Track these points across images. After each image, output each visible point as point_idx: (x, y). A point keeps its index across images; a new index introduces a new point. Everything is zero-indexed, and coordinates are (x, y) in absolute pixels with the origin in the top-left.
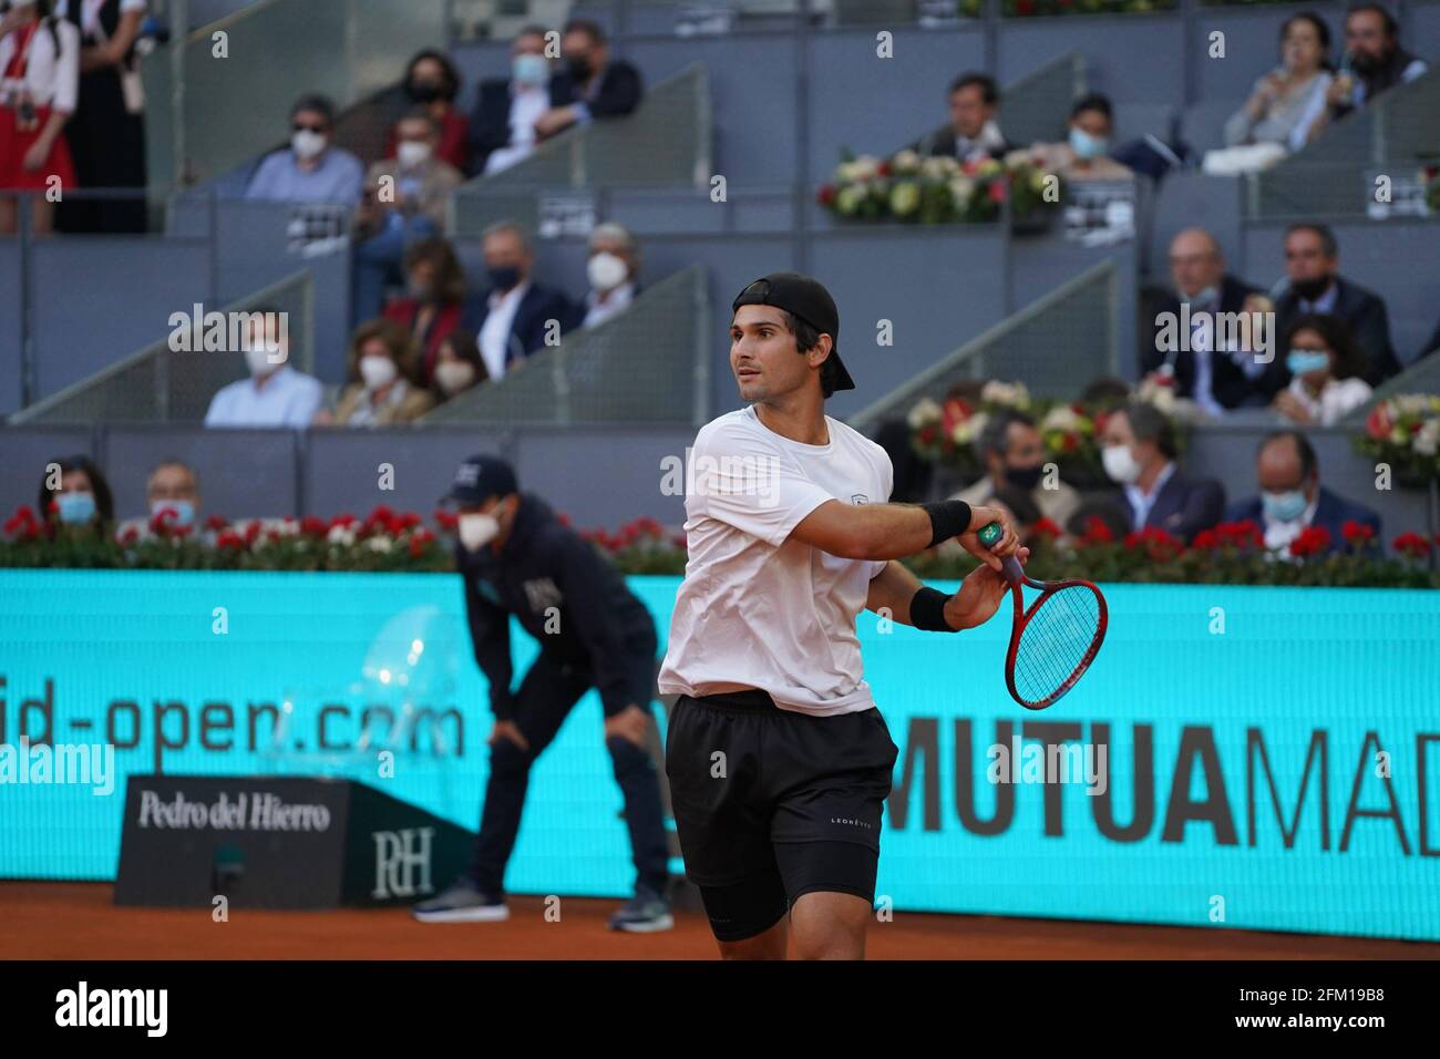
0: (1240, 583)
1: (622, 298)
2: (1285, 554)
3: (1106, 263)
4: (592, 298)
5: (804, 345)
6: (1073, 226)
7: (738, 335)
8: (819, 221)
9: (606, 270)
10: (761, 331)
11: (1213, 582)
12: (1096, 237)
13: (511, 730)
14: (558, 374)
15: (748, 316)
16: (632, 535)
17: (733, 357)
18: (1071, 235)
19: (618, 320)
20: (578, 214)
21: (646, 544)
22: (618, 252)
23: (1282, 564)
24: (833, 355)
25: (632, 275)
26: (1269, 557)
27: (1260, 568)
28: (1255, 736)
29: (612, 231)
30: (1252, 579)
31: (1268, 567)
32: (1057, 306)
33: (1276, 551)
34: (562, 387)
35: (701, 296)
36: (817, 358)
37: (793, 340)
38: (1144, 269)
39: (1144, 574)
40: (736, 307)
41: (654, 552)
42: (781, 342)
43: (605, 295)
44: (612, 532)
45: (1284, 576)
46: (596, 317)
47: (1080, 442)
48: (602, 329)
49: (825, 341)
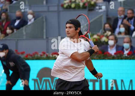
0: (120, 59)
1: (33, 20)
2: (126, 55)
3: (102, 14)
4: (28, 21)
5: (76, 29)
6: (97, 9)
7: (67, 28)
8: (61, 9)
9: (30, 17)
10: (70, 27)
11: (116, 59)
12: (100, 11)
13: (9, 82)
14: (24, 31)
15: (68, 25)
16: (34, 54)
17: (66, 31)
18: (97, 10)
19: (32, 24)
20: (27, 9)
21: (36, 56)
22: (31, 14)
23: (126, 57)
24: (80, 31)
25: (34, 17)
26: (124, 56)
27: (123, 57)
28: (122, 81)
29: (31, 11)
30: (122, 59)
31: (124, 57)
32: (95, 21)
33: (125, 55)
34: (24, 33)
35: (44, 20)
36: (78, 31)
37: (75, 29)
38: (107, 15)
39: (107, 58)
40: (66, 24)
41: (37, 57)
42: (73, 29)
43: (30, 20)
44: (31, 54)
45: (126, 58)
46: (29, 23)
47: (98, 40)
48: (30, 25)
49: (79, 28)
